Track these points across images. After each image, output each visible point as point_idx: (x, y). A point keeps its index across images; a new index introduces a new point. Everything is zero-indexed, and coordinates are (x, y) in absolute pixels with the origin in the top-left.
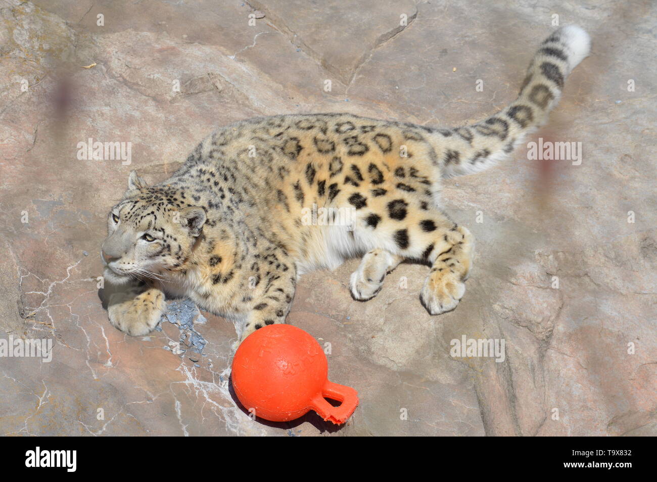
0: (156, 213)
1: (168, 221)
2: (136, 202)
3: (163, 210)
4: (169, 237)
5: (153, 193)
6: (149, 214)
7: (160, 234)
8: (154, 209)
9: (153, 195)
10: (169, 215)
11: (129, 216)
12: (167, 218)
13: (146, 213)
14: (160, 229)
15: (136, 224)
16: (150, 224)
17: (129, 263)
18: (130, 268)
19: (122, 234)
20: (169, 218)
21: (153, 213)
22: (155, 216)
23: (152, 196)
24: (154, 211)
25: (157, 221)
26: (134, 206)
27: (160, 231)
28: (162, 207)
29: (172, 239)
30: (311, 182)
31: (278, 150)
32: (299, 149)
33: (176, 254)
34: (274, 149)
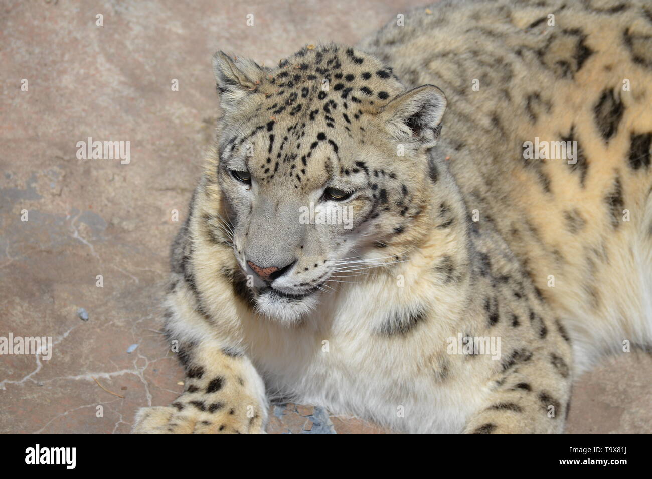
0: (330, 133)
1: (363, 142)
2: (270, 125)
3: (343, 119)
4: (380, 175)
5: (290, 85)
6: (314, 145)
7: (359, 179)
8: (319, 125)
9: (294, 90)
10: (362, 129)
11: (272, 166)
12: (359, 136)
13: (309, 145)
14: (355, 166)
15: (299, 179)
16: (328, 167)
17: (316, 265)
18: (320, 274)
19: (276, 210)
20: (363, 135)
21: (322, 136)
22: (331, 142)
23: (296, 95)
24: (322, 130)
25: (340, 152)
26: (272, 138)
27: (356, 171)
28: (337, 114)
29: (387, 177)
30: (609, 132)
31: (529, 55)
32: (584, 53)
33: (400, 204)
34: (519, 53)
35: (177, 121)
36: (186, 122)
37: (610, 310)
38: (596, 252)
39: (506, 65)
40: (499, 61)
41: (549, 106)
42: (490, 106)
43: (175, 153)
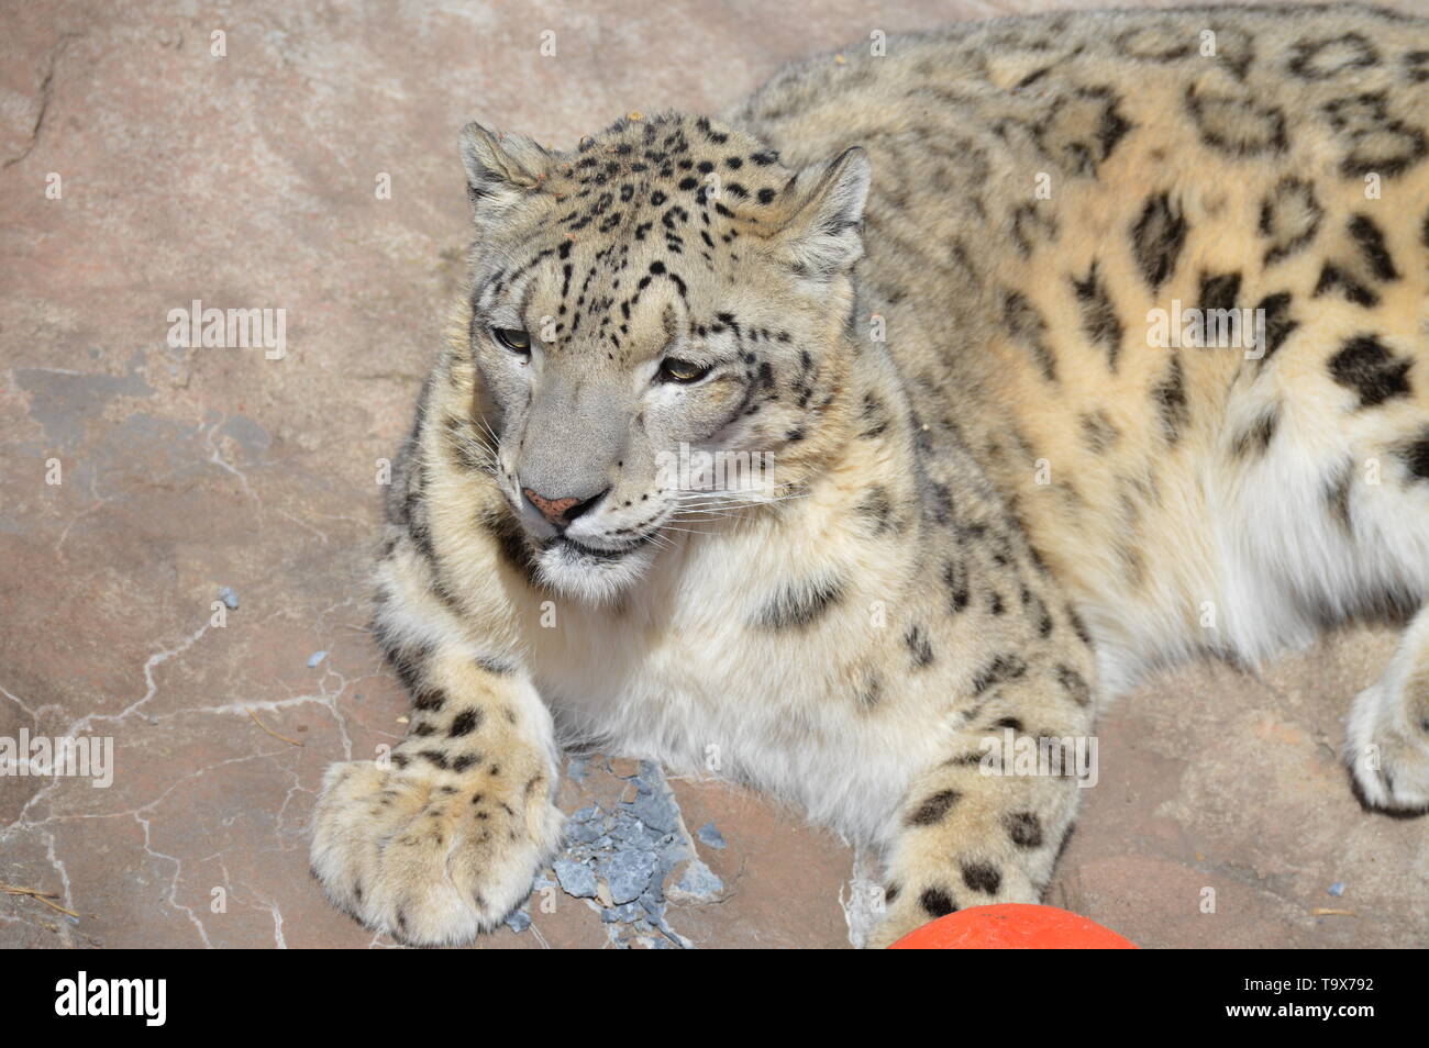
0: (673, 263)
1: (732, 279)
2: (565, 250)
3: (699, 241)
4: (760, 338)
5: (601, 180)
6: (644, 283)
7: (722, 343)
8: (655, 247)
9: (607, 189)
10: (734, 257)
11: (568, 320)
12: (727, 270)
13: (634, 283)
14: (717, 321)
15: (616, 342)
16: (668, 322)
17: (645, 497)
18: (652, 513)
19: (575, 398)
20: (734, 268)
21: (658, 268)
22: (675, 278)
23: (610, 197)
24: (658, 257)
25: (691, 296)
26: (568, 271)
27: (717, 329)
28: (688, 230)
29: (773, 340)
30: (1158, 272)
31: (1017, 134)
32: (1115, 128)
33: (797, 386)
34: (1000, 131)
35: (395, 256)
36: (410, 257)
37: (1161, 587)
38: (1138, 485)
39: (977, 153)
40: (965, 145)
41: (1053, 228)
42: (949, 226)
43: (393, 312)
